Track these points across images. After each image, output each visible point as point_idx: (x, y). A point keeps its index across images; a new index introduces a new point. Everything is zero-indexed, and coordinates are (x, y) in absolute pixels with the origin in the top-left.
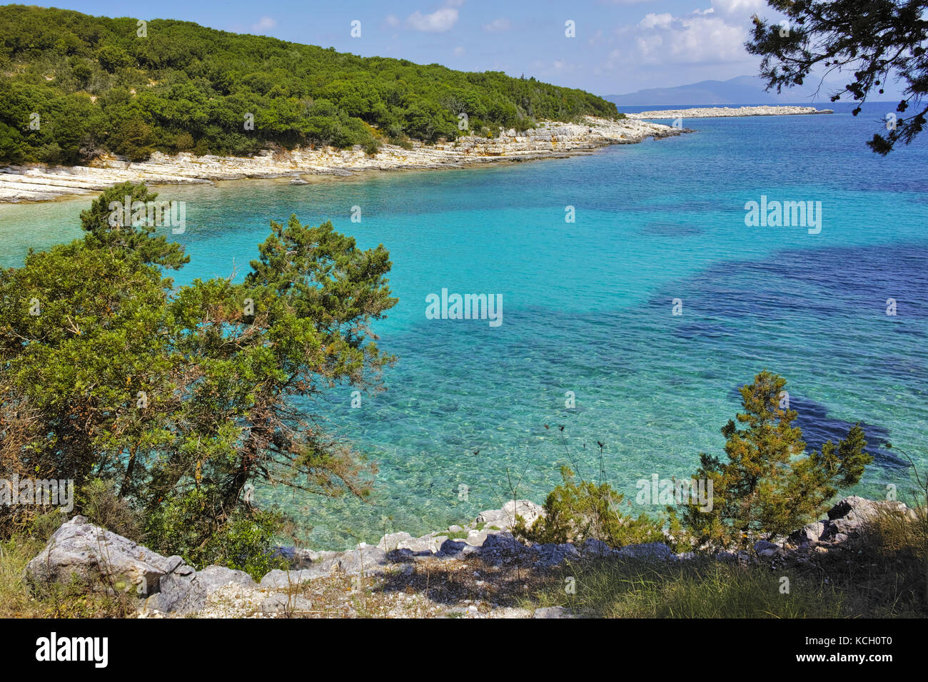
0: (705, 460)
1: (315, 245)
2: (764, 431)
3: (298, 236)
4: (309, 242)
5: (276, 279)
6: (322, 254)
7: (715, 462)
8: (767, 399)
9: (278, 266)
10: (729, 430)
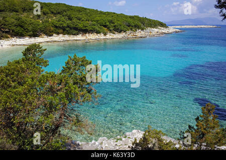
0: (190, 127)
1: (80, 63)
2: (208, 121)
3: (75, 60)
4: (78, 62)
5: (68, 72)
6: (82, 65)
7: (193, 128)
8: (209, 111)
9: (69, 68)
10: (197, 119)
